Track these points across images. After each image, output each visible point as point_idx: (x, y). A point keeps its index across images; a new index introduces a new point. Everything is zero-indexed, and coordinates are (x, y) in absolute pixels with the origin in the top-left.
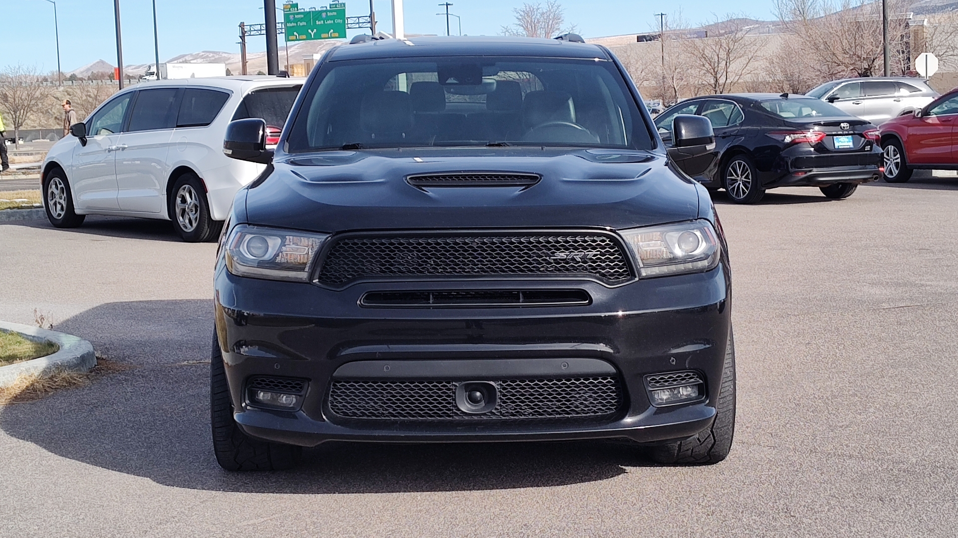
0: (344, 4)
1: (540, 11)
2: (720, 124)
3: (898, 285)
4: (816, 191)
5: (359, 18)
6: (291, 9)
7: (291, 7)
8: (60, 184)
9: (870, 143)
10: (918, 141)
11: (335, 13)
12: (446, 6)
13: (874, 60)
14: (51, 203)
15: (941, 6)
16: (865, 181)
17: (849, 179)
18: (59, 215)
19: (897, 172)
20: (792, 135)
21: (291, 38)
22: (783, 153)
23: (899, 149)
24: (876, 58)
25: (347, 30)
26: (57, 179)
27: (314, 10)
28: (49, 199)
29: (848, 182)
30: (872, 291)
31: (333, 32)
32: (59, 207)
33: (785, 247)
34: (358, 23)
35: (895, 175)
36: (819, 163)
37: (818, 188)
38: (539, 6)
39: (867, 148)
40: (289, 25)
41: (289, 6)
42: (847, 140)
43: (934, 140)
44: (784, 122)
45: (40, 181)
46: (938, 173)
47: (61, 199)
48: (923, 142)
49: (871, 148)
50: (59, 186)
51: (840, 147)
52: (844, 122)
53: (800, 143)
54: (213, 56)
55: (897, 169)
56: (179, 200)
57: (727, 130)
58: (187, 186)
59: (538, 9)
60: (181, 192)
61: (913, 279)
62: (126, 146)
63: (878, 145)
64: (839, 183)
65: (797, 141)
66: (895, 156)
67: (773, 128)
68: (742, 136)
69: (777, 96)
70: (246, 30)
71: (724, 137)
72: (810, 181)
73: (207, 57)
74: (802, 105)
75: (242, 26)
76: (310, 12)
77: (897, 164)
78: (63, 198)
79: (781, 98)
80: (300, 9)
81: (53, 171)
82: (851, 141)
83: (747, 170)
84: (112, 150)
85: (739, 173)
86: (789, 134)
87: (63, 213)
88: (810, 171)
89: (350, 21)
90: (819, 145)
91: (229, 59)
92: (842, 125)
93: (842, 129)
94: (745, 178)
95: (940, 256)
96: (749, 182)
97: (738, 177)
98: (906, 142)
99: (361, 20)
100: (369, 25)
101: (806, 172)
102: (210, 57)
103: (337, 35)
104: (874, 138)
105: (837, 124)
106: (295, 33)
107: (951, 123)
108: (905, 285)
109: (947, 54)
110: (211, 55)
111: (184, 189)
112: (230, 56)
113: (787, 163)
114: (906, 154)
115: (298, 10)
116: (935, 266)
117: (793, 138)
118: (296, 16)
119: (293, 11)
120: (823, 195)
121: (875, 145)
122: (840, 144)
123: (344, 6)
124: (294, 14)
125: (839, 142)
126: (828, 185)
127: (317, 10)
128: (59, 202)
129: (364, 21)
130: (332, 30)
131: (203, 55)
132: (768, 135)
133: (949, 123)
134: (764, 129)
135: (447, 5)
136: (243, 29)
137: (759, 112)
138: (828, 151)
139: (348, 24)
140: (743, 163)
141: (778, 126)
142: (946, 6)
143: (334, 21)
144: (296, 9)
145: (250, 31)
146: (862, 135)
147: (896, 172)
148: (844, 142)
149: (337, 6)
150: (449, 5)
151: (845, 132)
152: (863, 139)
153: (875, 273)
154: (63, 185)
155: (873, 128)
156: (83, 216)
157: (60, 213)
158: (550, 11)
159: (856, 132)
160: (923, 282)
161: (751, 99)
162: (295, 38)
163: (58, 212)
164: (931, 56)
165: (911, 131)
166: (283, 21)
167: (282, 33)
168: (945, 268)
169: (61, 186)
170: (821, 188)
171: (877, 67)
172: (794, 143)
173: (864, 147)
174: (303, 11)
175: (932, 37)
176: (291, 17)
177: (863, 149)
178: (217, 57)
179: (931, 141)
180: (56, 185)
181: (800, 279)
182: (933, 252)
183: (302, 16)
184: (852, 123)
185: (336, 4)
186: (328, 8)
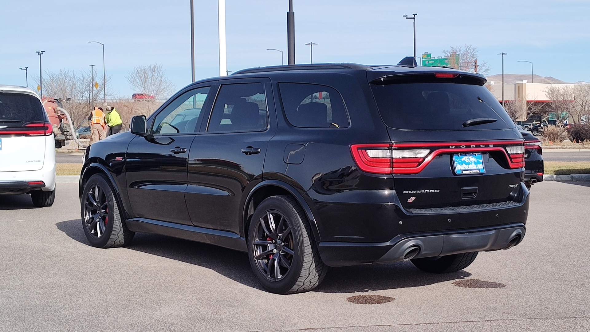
0: (459, 55)
6: (427, 58)
7: (427, 56)
12: (502, 55)
27: (440, 58)
34: (467, 66)
41: (426, 56)
76: (438, 59)
80: (432, 57)
89: (462, 65)
115: (431, 58)
118: (430, 62)
119: (428, 58)
124: (428, 60)
127: (442, 58)
135: (503, 54)
144: (430, 57)
149: (455, 56)
150: (504, 54)
174: (434, 58)
176: (427, 62)
183: (434, 62)
186: (449, 57)
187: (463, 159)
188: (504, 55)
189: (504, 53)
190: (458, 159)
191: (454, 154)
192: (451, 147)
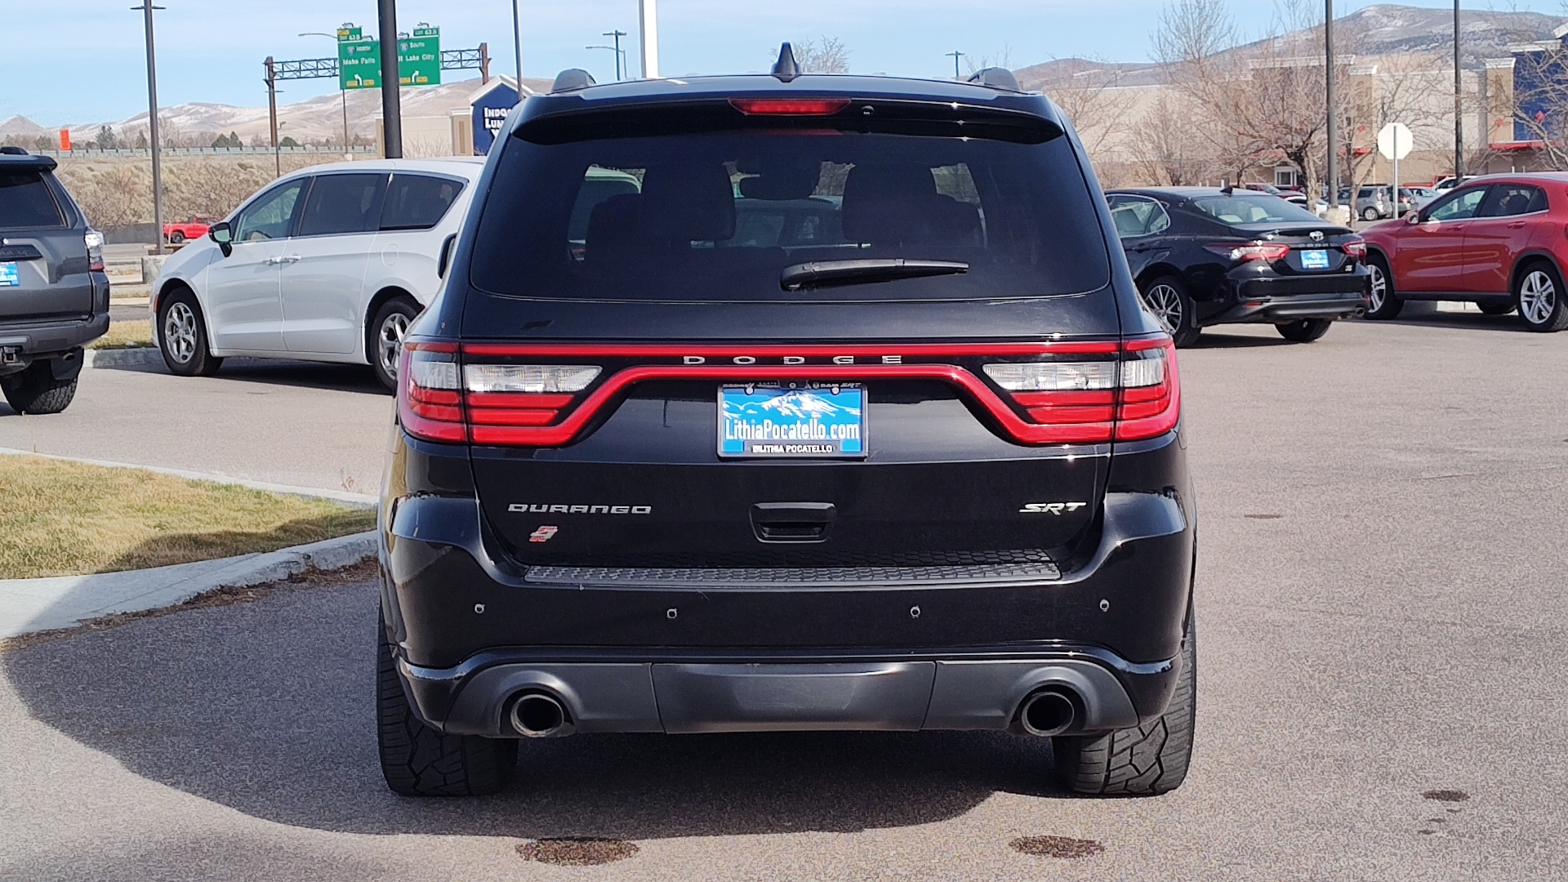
0: (437, 30)
1: (813, 53)
2: (1130, 232)
3: (1432, 451)
4: (1269, 330)
5: (461, 52)
6: (350, 38)
7: (351, 34)
8: (186, 311)
9: (1351, 261)
10: (1411, 259)
11: (423, 45)
12: (614, 37)
13: (1312, 132)
14: (170, 339)
15: (1391, 43)
16: (1344, 316)
17: (1323, 314)
18: (185, 357)
19: (1380, 304)
20: (1242, 248)
21: (349, 83)
22: (1229, 276)
23: (1384, 269)
24: (1315, 130)
25: (442, 72)
26: (181, 306)
28: (168, 333)
29: (1321, 317)
30: (1402, 458)
31: (420, 75)
32: (183, 345)
33: (1259, 405)
34: (461, 61)
35: (1376, 309)
36: (1277, 289)
37: (1273, 326)
38: (812, 47)
39: (1349, 268)
40: (346, 62)
41: (347, 32)
42: (1319, 256)
43: (1431, 257)
44: (1228, 229)
45: (152, 308)
46: (1444, 306)
47: (187, 333)
48: (1417, 260)
49: (1354, 268)
50: (185, 316)
51: (1310, 266)
52: (1314, 230)
53: (1252, 260)
54: (207, 112)
55: (1380, 300)
56: (384, 335)
57: (1145, 241)
58: (398, 315)
59: (810, 50)
60: (388, 323)
61: (1451, 444)
62: (299, 257)
63: (1362, 263)
64: (1306, 318)
65: (1249, 257)
66: (1377, 280)
67: (1211, 237)
68: (1166, 249)
69: (1216, 191)
70: (275, 70)
71: (1140, 251)
72: (1265, 316)
73: (197, 112)
74: (1251, 205)
75: (269, 63)
77: (1380, 293)
78: (191, 333)
79: (1221, 194)
80: (366, 37)
81: (176, 293)
82: (1326, 257)
83: (1175, 299)
84: (276, 263)
85: (1163, 303)
86: (1238, 247)
87: (190, 355)
88: (1268, 301)
89: (446, 57)
90: (1279, 264)
91: (233, 116)
92: (1312, 235)
93: (1313, 240)
94: (1172, 310)
95: (1476, 416)
96: (1178, 317)
97: (1161, 308)
98: (1394, 260)
99: (465, 56)
100: (478, 64)
101: (1262, 303)
102: (202, 113)
103: (425, 79)
104: (1357, 253)
105: (1305, 232)
106: (357, 76)
107: (1462, 232)
108: (1442, 451)
109: (1416, 122)
110: (203, 110)
111: (393, 319)
112: (234, 110)
113: (1234, 289)
114: (1394, 277)
115: (361, 38)
116: (1475, 430)
117: (1244, 253)
118: (358, 49)
119: (353, 39)
120: (1282, 337)
121: (1358, 264)
122: (1310, 262)
123: (438, 33)
124: (355, 45)
125: (1308, 259)
126: (1288, 322)
128: (184, 339)
129: (470, 58)
130: (417, 73)
131: (189, 110)
132: (1208, 249)
133: (1458, 232)
134: (1201, 240)
135: (617, 34)
136: (271, 69)
137: (1192, 214)
138: (1291, 271)
139: (443, 62)
140: (1170, 288)
141: (1221, 235)
142: (1400, 42)
143: (421, 57)
144: (358, 36)
145: (283, 71)
146: (1340, 250)
147: (1378, 304)
148: (1315, 260)
149: (426, 32)
150: (620, 34)
151: (1317, 245)
152: (1343, 255)
153: (1396, 437)
154: (191, 314)
155: (1354, 238)
156: (221, 359)
157: (186, 354)
158: (828, 53)
159: (1332, 245)
160: (1464, 448)
161: (1180, 196)
162: (356, 84)
163: (180, 352)
164: (1401, 127)
165: (1402, 244)
166: (337, 56)
167: (334, 75)
168: (1489, 432)
169: (188, 315)
170: (1277, 327)
171: (1316, 144)
172: (1244, 260)
173: (1344, 267)
174: (370, 40)
175: (1394, 96)
176: (351, 49)
177: (1342, 269)
178: (213, 112)
179: (1427, 259)
180: (179, 313)
181: (1299, 444)
182: (1466, 412)
183: (369, 48)
184: (1327, 232)
185: (424, 30)
186: (412, 36)
187: (766, 405)
188: (619, 37)
189: (619, 31)
190: (741, 405)
191: (725, 386)
192: (686, 359)
